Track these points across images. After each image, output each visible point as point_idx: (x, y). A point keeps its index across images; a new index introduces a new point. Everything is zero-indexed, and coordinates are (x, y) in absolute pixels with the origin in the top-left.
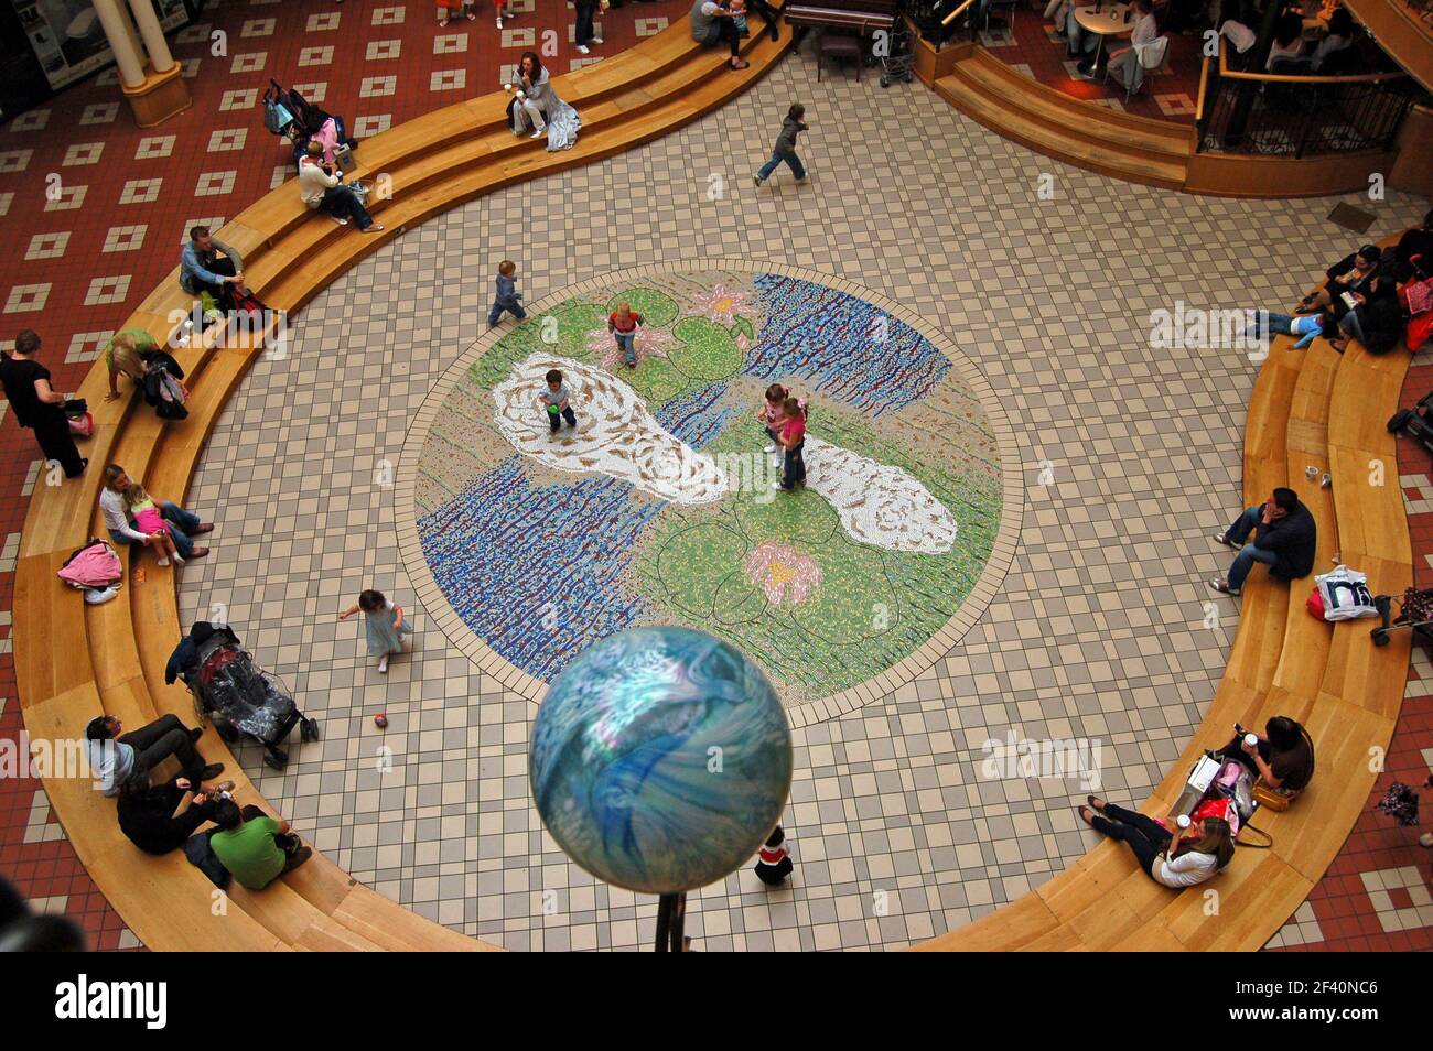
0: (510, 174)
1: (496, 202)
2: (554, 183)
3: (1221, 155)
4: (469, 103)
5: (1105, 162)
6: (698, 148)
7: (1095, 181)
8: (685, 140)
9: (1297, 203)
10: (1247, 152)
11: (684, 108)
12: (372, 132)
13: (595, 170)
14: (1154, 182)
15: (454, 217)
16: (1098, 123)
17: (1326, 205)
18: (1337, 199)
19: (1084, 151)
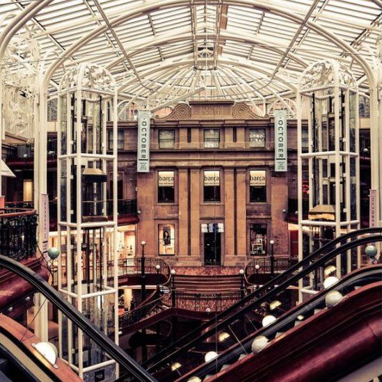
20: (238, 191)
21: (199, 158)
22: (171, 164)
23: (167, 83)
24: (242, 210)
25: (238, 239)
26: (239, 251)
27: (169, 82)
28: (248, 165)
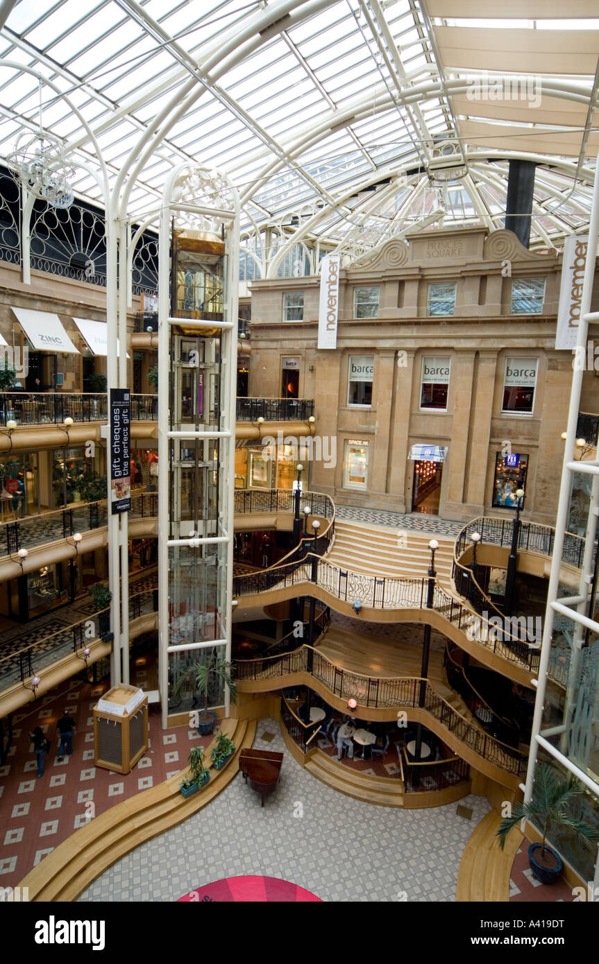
0: (142, 839)
1: (136, 855)
2: (161, 840)
3: (414, 793)
4: (127, 802)
5: (374, 800)
6: (219, 812)
7: (371, 808)
8: (213, 807)
9: (444, 808)
10: (422, 790)
11: (213, 791)
12: (83, 824)
13: (178, 830)
14: (392, 806)
15: (117, 868)
16: (367, 781)
17: (453, 807)
18: (457, 803)
19: (365, 795)
20: (479, 393)
21: (415, 334)
22: (368, 344)
23: (357, 210)
24: (482, 427)
25: (470, 476)
26: (470, 496)
27: (360, 208)
28: (503, 346)
